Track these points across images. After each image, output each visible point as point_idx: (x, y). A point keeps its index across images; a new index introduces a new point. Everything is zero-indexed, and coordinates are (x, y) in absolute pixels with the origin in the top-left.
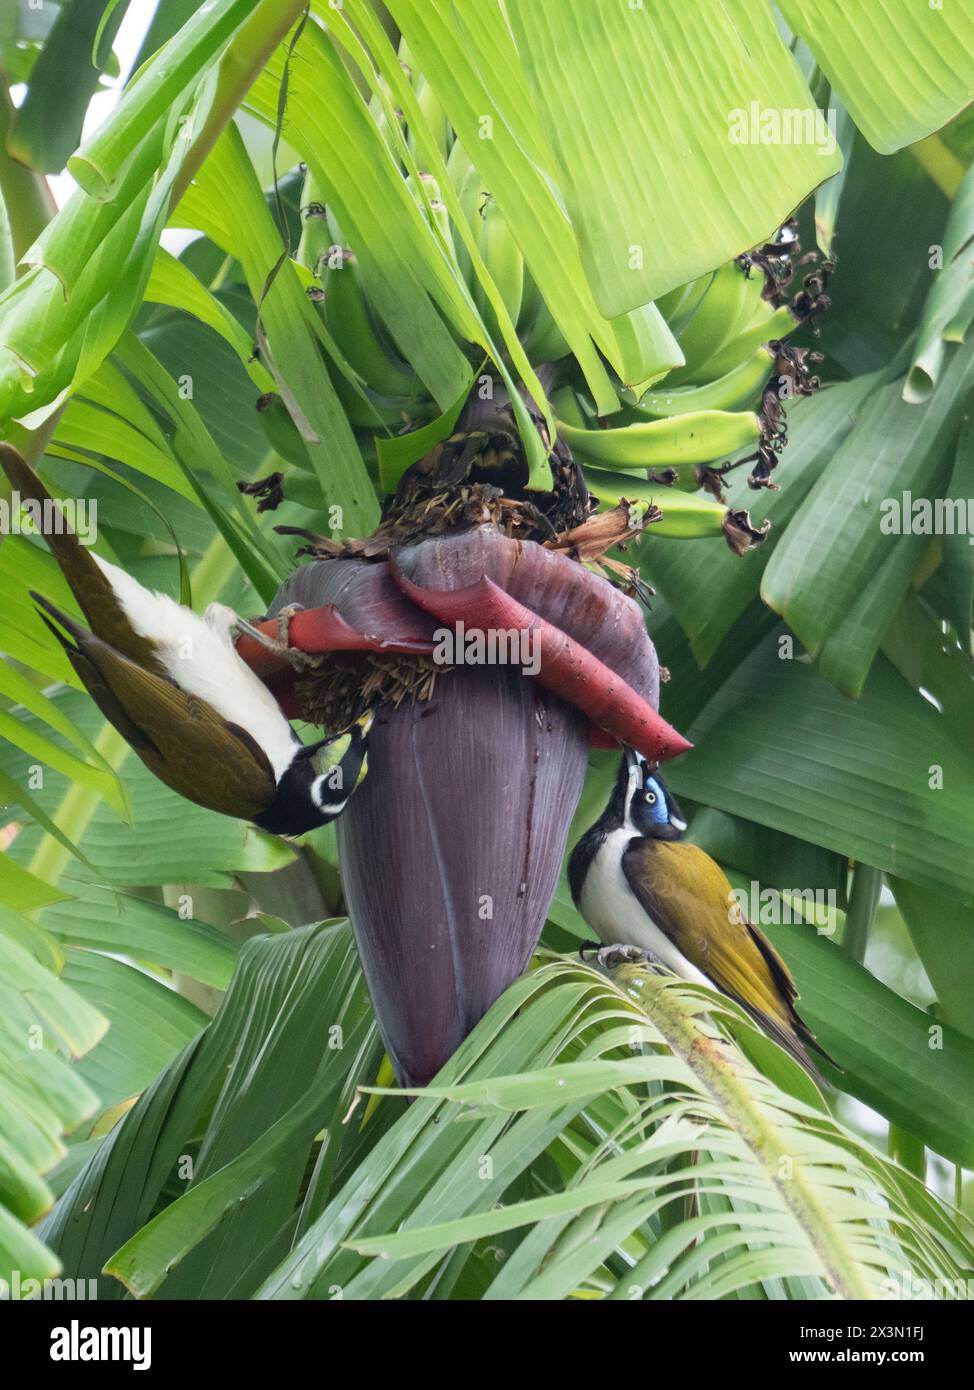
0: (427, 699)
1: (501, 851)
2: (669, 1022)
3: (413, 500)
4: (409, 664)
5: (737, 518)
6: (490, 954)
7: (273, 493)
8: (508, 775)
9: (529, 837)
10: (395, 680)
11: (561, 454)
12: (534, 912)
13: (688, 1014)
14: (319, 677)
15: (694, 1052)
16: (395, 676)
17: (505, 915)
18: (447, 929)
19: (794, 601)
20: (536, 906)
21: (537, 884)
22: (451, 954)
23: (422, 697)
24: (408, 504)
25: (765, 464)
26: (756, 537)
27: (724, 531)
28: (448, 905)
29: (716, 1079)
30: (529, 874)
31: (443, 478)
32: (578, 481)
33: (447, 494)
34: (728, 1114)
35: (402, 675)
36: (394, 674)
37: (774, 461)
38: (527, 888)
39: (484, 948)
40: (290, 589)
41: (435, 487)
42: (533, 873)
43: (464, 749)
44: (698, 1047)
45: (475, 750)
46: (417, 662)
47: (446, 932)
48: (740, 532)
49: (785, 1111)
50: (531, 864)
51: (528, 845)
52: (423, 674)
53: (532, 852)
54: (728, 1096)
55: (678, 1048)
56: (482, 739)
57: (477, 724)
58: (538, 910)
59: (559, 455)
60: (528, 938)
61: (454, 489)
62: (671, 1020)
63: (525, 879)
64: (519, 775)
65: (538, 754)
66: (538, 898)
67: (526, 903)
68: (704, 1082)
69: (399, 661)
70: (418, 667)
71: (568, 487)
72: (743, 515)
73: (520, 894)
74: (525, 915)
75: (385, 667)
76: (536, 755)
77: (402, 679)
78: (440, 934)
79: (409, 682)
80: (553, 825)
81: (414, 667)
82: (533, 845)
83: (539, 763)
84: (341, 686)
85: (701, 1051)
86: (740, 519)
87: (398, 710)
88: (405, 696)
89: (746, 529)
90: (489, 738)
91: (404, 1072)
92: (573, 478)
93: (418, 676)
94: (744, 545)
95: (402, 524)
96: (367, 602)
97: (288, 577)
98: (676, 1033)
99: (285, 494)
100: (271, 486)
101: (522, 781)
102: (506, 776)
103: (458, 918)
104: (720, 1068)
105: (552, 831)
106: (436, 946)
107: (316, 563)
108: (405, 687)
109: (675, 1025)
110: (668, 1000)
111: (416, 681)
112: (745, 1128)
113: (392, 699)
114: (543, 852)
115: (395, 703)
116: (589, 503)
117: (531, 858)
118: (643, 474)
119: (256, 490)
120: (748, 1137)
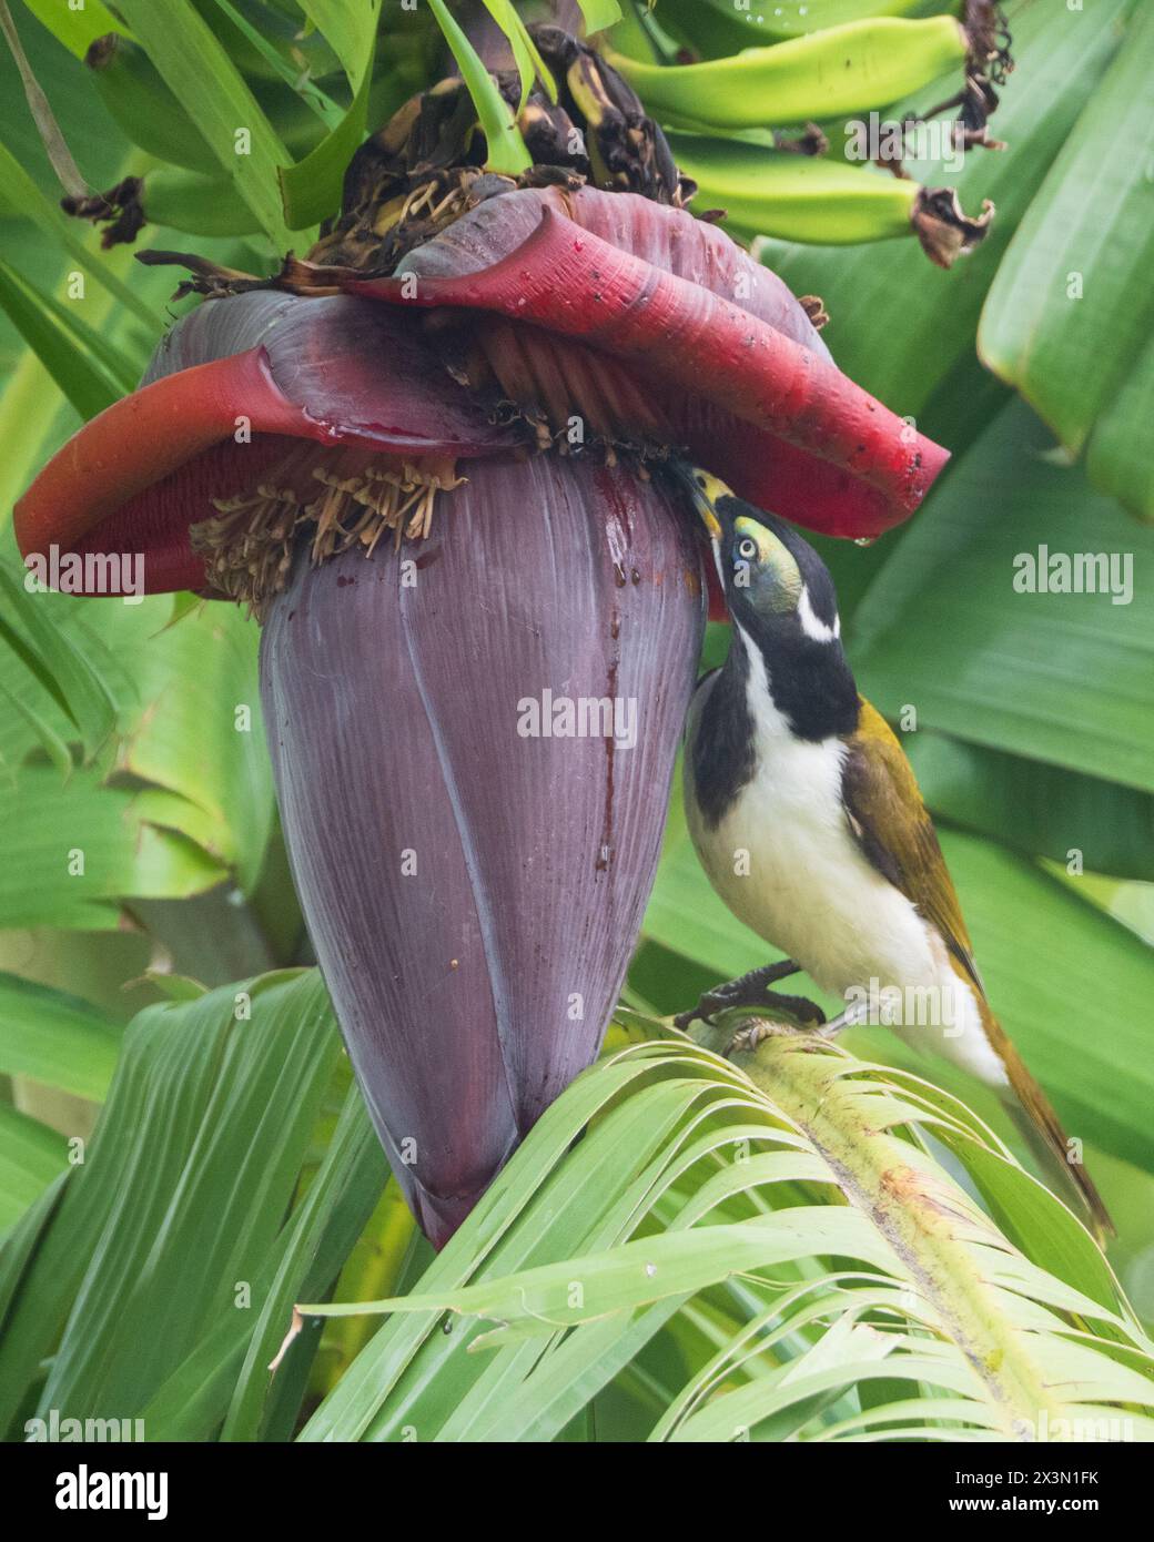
0: (422, 535)
1: (565, 791)
2: (842, 1141)
3: (375, 198)
4: (388, 478)
5: (935, 202)
6: (554, 969)
7: (127, 213)
8: (570, 662)
9: (611, 765)
10: (364, 508)
11: (626, 105)
12: (626, 895)
13: (874, 1127)
14: (230, 514)
15: (885, 1194)
16: (363, 501)
17: (577, 904)
18: (479, 930)
19: (1037, 361)
20: (629, 885)
21: (628, 846)
22: (487, 974)
23: (411, 535)
24: (366, 206)
25: (975, 109)
26: (971, 232)
27: (914, 227)
28: (478, 889)
29: (921, 1245)
30: (614, 831)
31: (423, 158)
32: (658, 152)
33: (434, 185)
34: (941, 1311)
35: (375, 498)
36: (362, 498)
37: (993, 102)
38: (612, 854)
39: (544, 961)
40: (173, 350)
41: (412, 173)
42: (621, 829)
43: (491, 619)
44: (891, 1185)
45: (510, 621)
46: (401, 473)
47: (476, 936)
48: (945, 226)
49: (1040, 1303)
50: (616, 812)
51: (609, 780)
52: (413, 493)
53: (618, 792)
54: (941, 1275)
55: (857, 1190)
56: (520, 599)
57: (511, 576)
58: (632, 892)
59: (621, 108)
60: (619, 940)
61: (446, 173)
62: (846, 1139)
63: (607, 838)
64: (588, 660)
65: (618, 622)
66: (632, 872)
67: (612, 880)
68: (900, 1249)
69: (369, 473)
70: (403, 482)
71: (642, 163)
72: (946, 196)
73: (600, 865)
74: (611, 902)
75: (347, 486)
76: (614, 626)
77: (376, 507)
78: (465, 940)
79: (388, 512)
80: (650, 744)
81: (396, 482)
82: (619, 776)
83: (621, 637)
84: (270, 525)
85: (896, 1194)
86: (940, 203)
87: (372, 559)
88: (383, 534)
89: (952, 220)
90: (532, 600)
91: (417, 1181)
92: (651, 147)
93: (403, 498)
94: (949, 247)
95: (358, 239)
96: (306, 357)
97: (169, 331)
98: (854, 1161)
99: (148, 213)
100: (122, 202)
101: (594, 669)
102: (565, 663)
103: (495, 911)
104: (928, 1225)
105: (650, 754)
106: (461, 961)
107: (214, 302)
108: (383, 518)
109: (853, 1146)
110: (842, 1101)
111: (400, 506)
112: (969, 1334)
113: (360, 540)
114: (636, 791)
115: (367, 547)
116: (679, 188)
117: (617, 802)
118: (766, 138)
119: (96, 210)
120: (975, 1350)
